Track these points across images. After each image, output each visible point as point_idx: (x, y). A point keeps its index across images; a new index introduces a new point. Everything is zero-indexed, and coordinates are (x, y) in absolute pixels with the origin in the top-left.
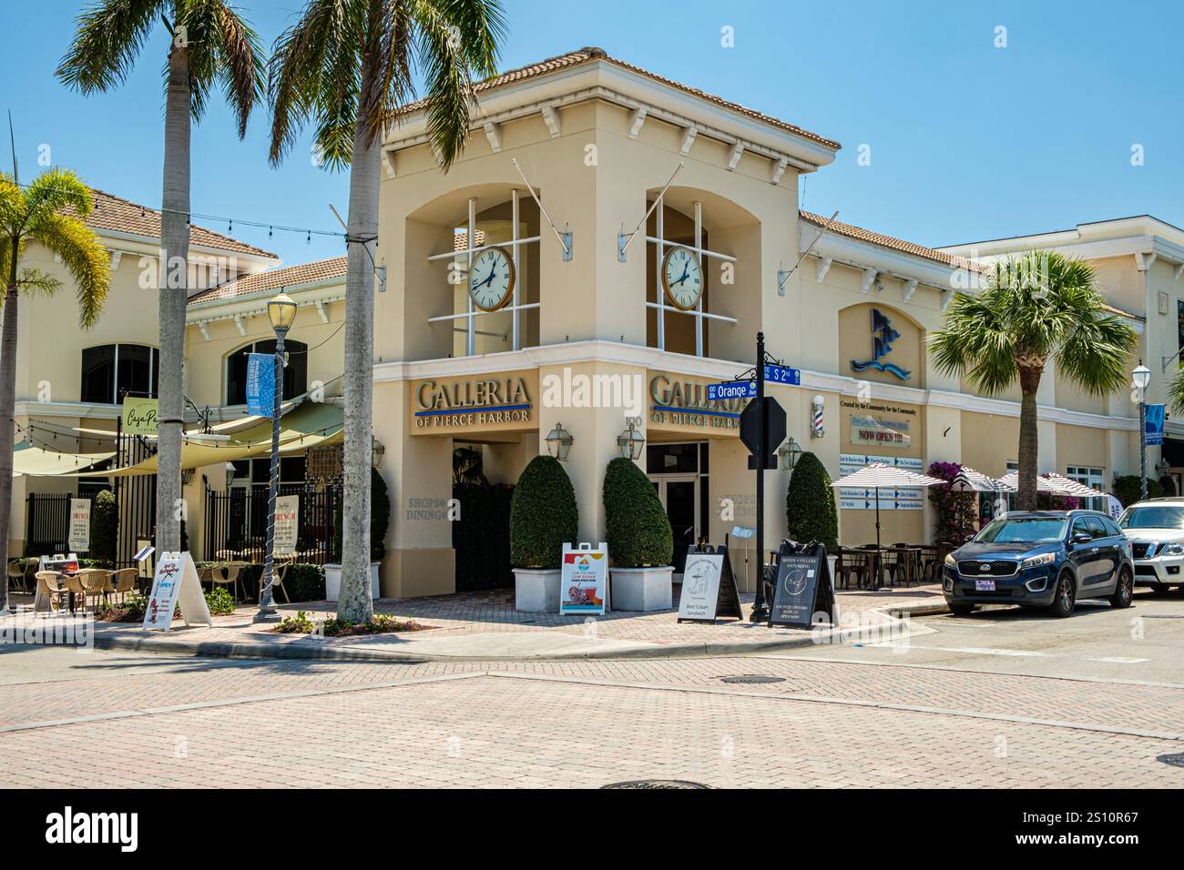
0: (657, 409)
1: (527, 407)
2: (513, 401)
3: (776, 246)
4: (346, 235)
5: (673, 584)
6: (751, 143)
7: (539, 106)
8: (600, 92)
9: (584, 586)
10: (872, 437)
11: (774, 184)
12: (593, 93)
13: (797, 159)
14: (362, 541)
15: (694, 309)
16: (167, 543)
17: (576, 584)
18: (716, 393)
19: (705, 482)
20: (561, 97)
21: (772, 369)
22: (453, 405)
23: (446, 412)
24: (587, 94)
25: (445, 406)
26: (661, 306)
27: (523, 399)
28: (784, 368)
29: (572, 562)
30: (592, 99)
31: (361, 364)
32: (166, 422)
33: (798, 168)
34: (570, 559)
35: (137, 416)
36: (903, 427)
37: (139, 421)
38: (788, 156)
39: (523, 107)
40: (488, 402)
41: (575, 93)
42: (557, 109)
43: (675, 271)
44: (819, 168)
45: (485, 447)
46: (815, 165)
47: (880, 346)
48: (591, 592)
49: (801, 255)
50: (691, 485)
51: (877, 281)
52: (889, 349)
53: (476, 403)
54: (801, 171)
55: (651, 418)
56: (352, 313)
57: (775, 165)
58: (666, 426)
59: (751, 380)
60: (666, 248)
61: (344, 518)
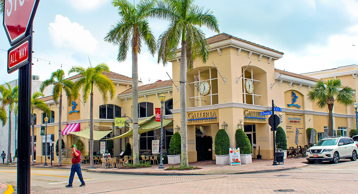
0: (246, 118)
1: (216, 118)
2: (212, 116)
3: (270, 78)
4: (180, 81)
5: (252, 158)
6: (264, 54)
7: (217, 49)
8: (231, 45)
9: (235, 158)
10: (293, 122)
11: (269, 63)
12: (230, 45)
13: (274, 57)
14: (186, 149)
15: (252, 94)
16: (136, 151)
17: (234, 158)
18: (262, 114)
19: (254, 134)
20: (222, 47)
21: (275, 108)
22: (197, 118)
23: (195, 120)
24: (228, 46)
25: (195, 118)
26: (245, 93)
27: (215, 117)
28: (278, 108)
29: (232, 153)
30: (229, 47)
31: (184, 110)
32: (135, 124)
33: (275, 59)
34: (231, 152)
35: (118, 122)
36: (300, 119)
37: (118, 123)
38: (272, 57)
39: (212, 49)
40: (206, 117)
41: (225, 46)
42: (221, 49)
43: (247, 85)
44: (279, 59)
45: (201, 127)
46: (278, 58)
47: (294, 100)
48: (237, 160)
49: (276, 80)
50: (251, 134)
51: (293, 85)
52: (296, 101)
53: (203, 117)
54: (275, 60)
55: (244, 120)
56: (182, 99)
57: (269, 59)
58: (248, 121)
59: (271, 111)
60: (245, 80)
61: (182, 144)
